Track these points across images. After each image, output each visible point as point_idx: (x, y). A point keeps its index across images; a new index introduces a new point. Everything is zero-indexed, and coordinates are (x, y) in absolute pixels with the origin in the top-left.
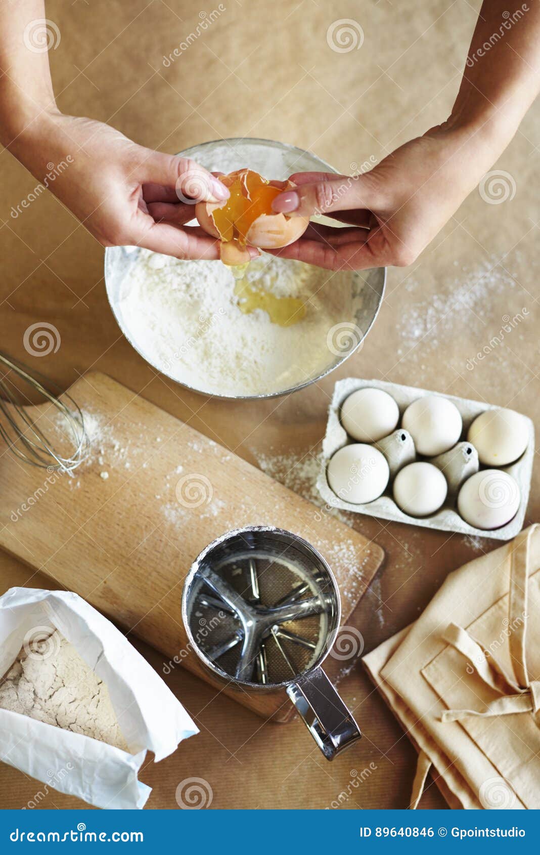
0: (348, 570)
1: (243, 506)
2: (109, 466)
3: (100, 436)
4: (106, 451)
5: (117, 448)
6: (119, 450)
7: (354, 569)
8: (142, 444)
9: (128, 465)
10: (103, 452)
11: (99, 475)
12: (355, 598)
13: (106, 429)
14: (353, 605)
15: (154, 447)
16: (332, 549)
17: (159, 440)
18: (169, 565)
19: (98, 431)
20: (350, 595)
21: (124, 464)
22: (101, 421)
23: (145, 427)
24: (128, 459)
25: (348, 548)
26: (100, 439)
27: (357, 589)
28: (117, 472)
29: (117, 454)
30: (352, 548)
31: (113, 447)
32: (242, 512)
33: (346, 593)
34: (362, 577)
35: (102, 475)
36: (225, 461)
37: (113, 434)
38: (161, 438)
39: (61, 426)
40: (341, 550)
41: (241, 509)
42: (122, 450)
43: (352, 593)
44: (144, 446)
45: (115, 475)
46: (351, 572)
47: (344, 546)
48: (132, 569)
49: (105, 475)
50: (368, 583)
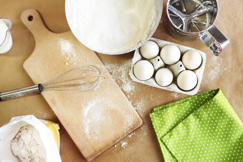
0: (129, 124)
1: (105, 91)
2: (69, 61)
3: (70, 51)
4: (70, 56)
5: (74, 57)
6: (74, 58)
7: (130, 124)
8: (82, 59)
9: (75, 63)
10: (69, 56)
11: (65, 63)
12: (126, 133)
13: (73, 49)
14: (125, 135)
15: (85, 61)
16: (127, 115)
17: (88, 59)
18: (75, 99)
19: (70, 49)
20: (126, 132)
21: (74, 63)
22: (72, 46)
23: (85, 54)
24: (76, 62)
25: (131, 117)
26: (70, 52)
27: (129, 131)
28: (71, 64)
29: (73, 59)
30: (133, 117)
31: (73, 56)
32: (104, 93)
33: (124, 131)
34: (132, 128)
35: (66, 63)
36: (105, 75)
37: (74, 52)
38: (89, 59)
39: (60, 43)
40: (129, 116)
41: (104, 91)
42: (75, 58)
43: (126, 131)
44: (82, 60)
45: (70, 65)
46: (129, 125)
47: (130, 116)
48: (63, 96)
49: (67, 64)
50: (133, 130)
